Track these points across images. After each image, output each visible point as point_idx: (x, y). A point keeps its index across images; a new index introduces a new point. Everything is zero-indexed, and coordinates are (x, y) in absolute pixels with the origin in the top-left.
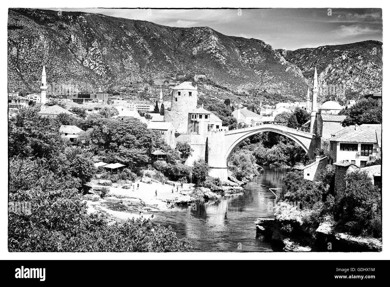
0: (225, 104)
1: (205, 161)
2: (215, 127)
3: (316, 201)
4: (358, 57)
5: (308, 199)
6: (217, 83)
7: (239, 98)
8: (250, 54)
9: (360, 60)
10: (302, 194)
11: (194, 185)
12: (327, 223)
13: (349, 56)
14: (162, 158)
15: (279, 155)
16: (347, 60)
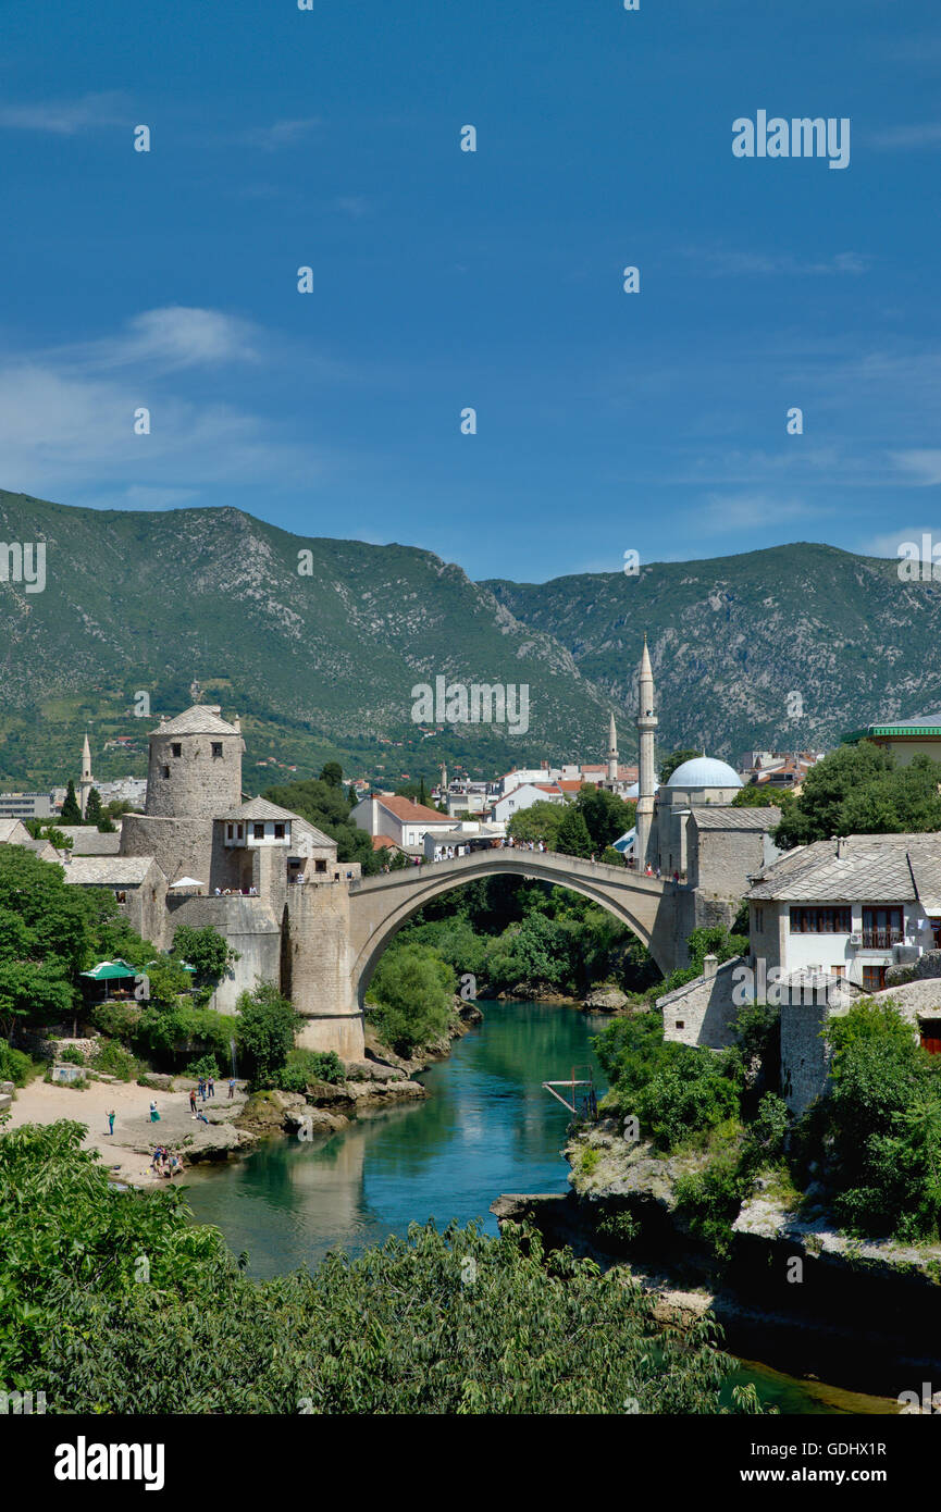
0: (323, 783)
1: (282, 992)
2: (310, 867)
3: (719, 1119)
4: (765, 601)
5: (688, 1116)
6: (276, 708)
7: (356, 759)
8: (387, 600)
9: (771, 612)
10: (665, 1099)
11: (243, 1084)
12: (766, 1196)
13: (733, 599)
14: (122, 991)
15: (532, 961)
16: (728, 613)
